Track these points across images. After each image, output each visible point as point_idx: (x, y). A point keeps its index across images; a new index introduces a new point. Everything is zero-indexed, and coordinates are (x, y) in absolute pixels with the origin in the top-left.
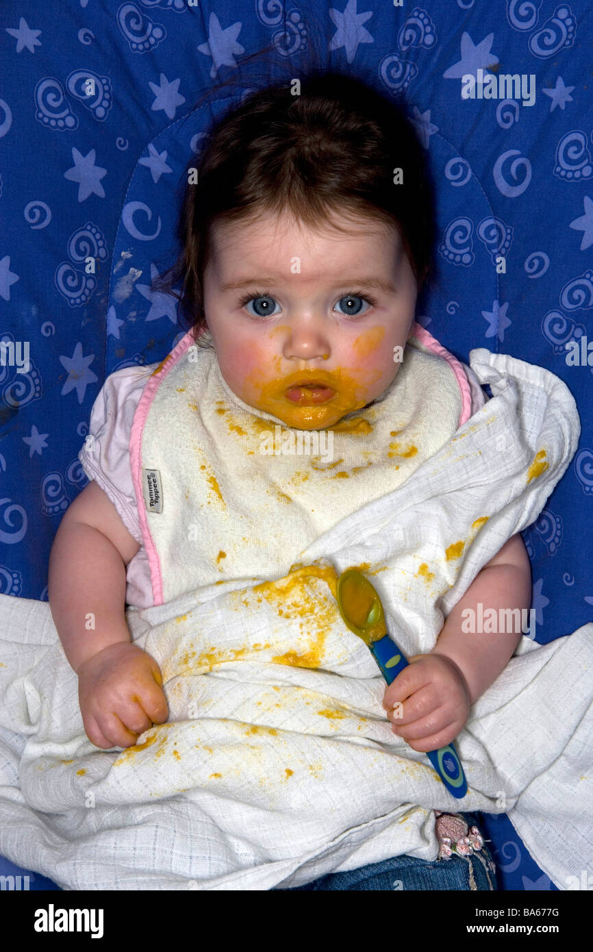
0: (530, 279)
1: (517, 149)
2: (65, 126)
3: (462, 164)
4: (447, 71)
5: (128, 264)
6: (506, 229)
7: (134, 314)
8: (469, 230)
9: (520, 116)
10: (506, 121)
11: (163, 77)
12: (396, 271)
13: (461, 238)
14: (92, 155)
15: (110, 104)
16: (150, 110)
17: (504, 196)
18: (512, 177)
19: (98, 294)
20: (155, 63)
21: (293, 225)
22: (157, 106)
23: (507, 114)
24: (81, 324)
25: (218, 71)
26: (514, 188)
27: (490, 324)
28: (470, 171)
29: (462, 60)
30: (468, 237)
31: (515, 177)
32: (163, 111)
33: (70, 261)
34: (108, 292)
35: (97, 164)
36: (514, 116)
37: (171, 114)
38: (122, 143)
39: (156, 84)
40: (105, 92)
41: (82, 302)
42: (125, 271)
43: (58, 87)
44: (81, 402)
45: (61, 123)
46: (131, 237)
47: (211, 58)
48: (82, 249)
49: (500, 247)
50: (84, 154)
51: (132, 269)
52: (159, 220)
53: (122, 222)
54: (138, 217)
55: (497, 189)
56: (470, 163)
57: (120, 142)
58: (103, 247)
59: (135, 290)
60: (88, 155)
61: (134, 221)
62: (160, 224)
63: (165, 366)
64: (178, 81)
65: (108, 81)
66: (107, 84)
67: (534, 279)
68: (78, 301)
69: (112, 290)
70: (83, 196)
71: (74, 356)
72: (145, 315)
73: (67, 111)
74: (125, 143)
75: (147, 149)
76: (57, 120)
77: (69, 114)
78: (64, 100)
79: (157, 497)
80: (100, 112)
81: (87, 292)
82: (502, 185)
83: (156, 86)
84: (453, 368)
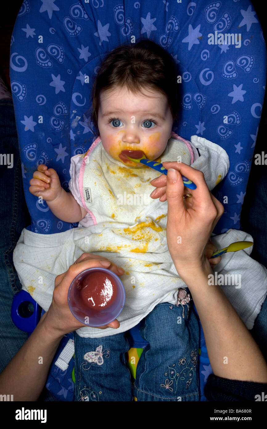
0: (213, 114)
1: (208, 68)
2: (48, 66)
3: (188, 74)
4: (183, 40)
5: (76, 115)
6: (204, 97)
7: (79, 132)
8: (191, 97)
9: (210, 56)
10: (205, 58)
11: (82, 46)
12: (166, 113)
13: (188, 100)
14: (59, 76)
15: (64, 57)
16: (79, 59)
17: (203, 85)
18: (206, 79)
19: (66, 126)
20: (79, 40)
21: (127, 92)
22: (81, 57)
23: (204, 55)
24: (60, 137)
25: (102, 43)
26: (207, 82)
27: (198, 129)
28: (191, 76)
29: (189, 35)
30: (190, 100)
31: (207, 78)
32: (83, 59)
33: (55, 116)
34: (69, 125)
35: (61, 80)
36: (208, 56)
37: (86, 60)
38: (70, 71)
39: (80, 48)
40: (61, 52)
41: (60, 129)
42: (75, 117)
43: (43, 51)
44: (63, 162)
45: (46, 65)
46: (76, 105)
47: (99, 38)
48: (59, 111)
49: (202, 103)
50: (56, 76)
51: (77, 117)
52: (85, 98)
53: (72, 100)
54: (78, 98)
55: (201, 82)
56: (191, 74)
57: (69, 71)
58: (66, 109)
59: (79, 124)
60: (58, 77)
61: (76, 100)
62: (85, 100)
63: (88, 154)
64: (88, 47)
65: (62, 48)
66: (62, 49)
67: (214, 114)
68: (59, 129)
69: (71, 125)
70: (57, 92)
71: (59, 148)
72: (83, 132)
73: (48, 60)
74: (71, 71)
75: (79, 74)
76: (45, 64)
77: (49, 61)
78: (47, 56)
79: (89, 197)
80: (61, 60)
81: (62, 126)
82: (203, 81)
83: (80, 49)
84: (186, 144)
